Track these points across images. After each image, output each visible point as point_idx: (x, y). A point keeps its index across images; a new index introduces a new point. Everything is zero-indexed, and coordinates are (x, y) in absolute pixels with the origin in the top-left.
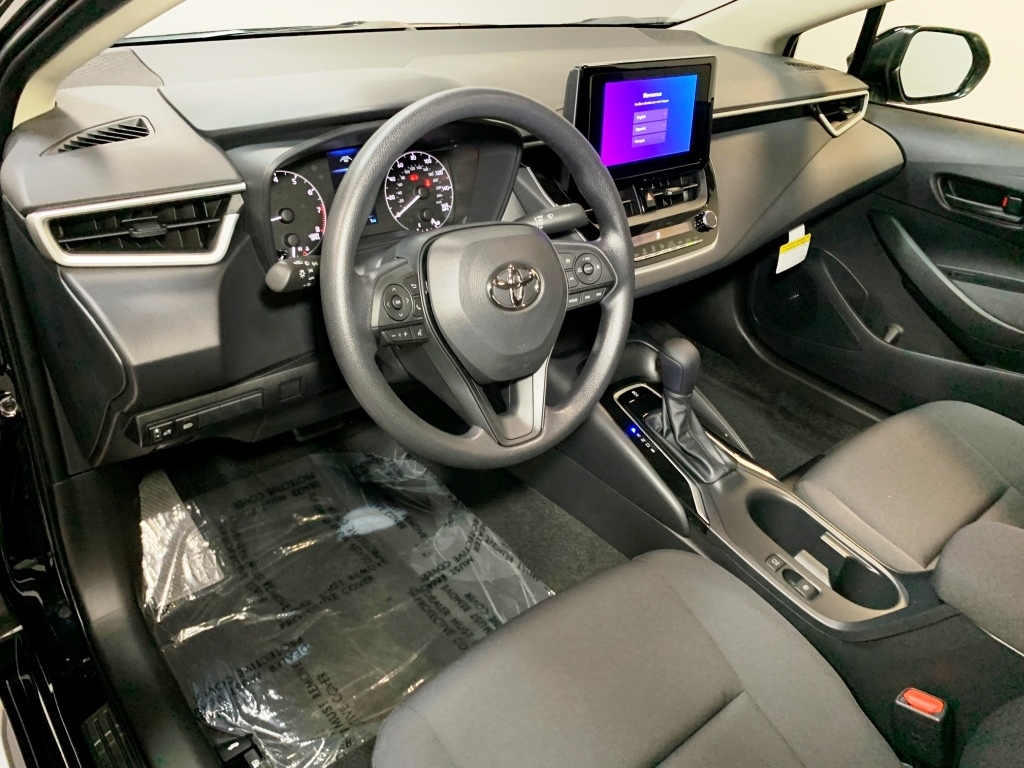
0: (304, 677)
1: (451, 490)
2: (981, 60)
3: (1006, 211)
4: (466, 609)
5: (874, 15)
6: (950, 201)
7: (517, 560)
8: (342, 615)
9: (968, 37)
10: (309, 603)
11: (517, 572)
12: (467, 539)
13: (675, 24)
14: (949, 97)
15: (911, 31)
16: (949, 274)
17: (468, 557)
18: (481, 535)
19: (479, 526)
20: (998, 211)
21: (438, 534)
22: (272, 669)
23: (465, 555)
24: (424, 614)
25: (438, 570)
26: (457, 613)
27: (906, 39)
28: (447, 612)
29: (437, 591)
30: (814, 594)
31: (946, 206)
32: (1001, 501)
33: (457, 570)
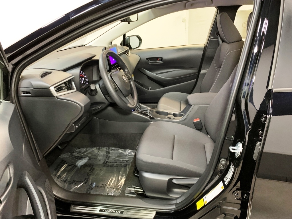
0: (99, 187)
1: (96, 147)
2: (140, 39)
3: (159, 61)
4: (117, 162)
5: (124, 36)
6: (150, 62)
7: (120, 149)
8: (95, 176)
9: (137, 36)
10: (86, 178)
11: (121, 151)
12: (106, 153)
13: (85, 45)
14: (138, 47)
15: (129, 37)
16: (157, 74)
17: (108, 156)
18: (109, 150)
19: (108, 149)
20: (158, 61)
21: (98, 157)
22: (91, 190)
23: (107, 157)
24: (110, 168)
25: (105, 161)
26: (115, 164)
27: (129, 38)
28: (114, 165)
29: (108, 164)
30: (174, 119)
31: (150, 63)
32: (182, 103)
33: (108, 159)
